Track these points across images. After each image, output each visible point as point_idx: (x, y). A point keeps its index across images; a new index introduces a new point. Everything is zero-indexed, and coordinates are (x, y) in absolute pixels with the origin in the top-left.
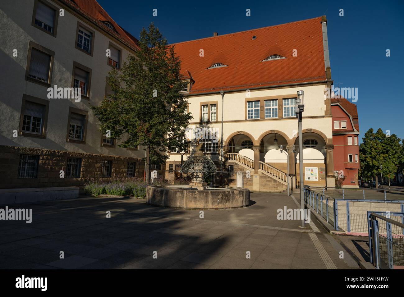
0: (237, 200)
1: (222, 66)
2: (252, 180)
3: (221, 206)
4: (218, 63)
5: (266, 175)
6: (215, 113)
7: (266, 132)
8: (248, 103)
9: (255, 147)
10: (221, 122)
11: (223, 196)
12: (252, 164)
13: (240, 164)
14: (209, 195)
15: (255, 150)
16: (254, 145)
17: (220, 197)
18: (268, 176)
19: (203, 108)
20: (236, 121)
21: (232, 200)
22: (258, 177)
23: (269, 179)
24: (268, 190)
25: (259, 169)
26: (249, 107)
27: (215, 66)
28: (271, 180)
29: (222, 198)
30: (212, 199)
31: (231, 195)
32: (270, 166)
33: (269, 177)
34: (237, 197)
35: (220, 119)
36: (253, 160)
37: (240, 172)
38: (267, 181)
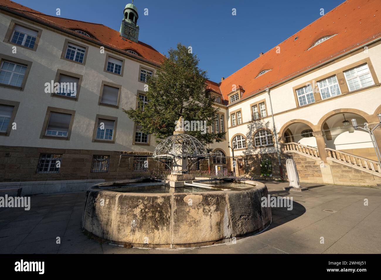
0: (196, 223)
1: (267, 71)
2: (320, 171)
3: (141, 237)
4: (263, 71)
5: (339, 164)
6: (264, 110)
7: (327, 115)
8: (297, 91)
9: (315, 132)
10: (271, 116)
11: (146, 208)
12: (316, 152)
13: (300, 153)
14: (114, 204)
15: (316, 136)
16: (313, 131)
17: (137, 211)
18: (343, 165)
19: (254, 108)
20: (286, 112)
21: (177, 221)
22: (328, 167)
23: (347, 169)
24: (349, 183)
25: (327, 158)
26: (299, 94)
27: (261, 74)
28: (350, 170)
29: (143, 214)
30: (118, 216)
31: (174, 208)
32: (343, 153)
33: (345, 166)
34: (196, 214)
35: (270, 113)
36: (317, 148)
37: (289, 161)
38: (343, 171)
